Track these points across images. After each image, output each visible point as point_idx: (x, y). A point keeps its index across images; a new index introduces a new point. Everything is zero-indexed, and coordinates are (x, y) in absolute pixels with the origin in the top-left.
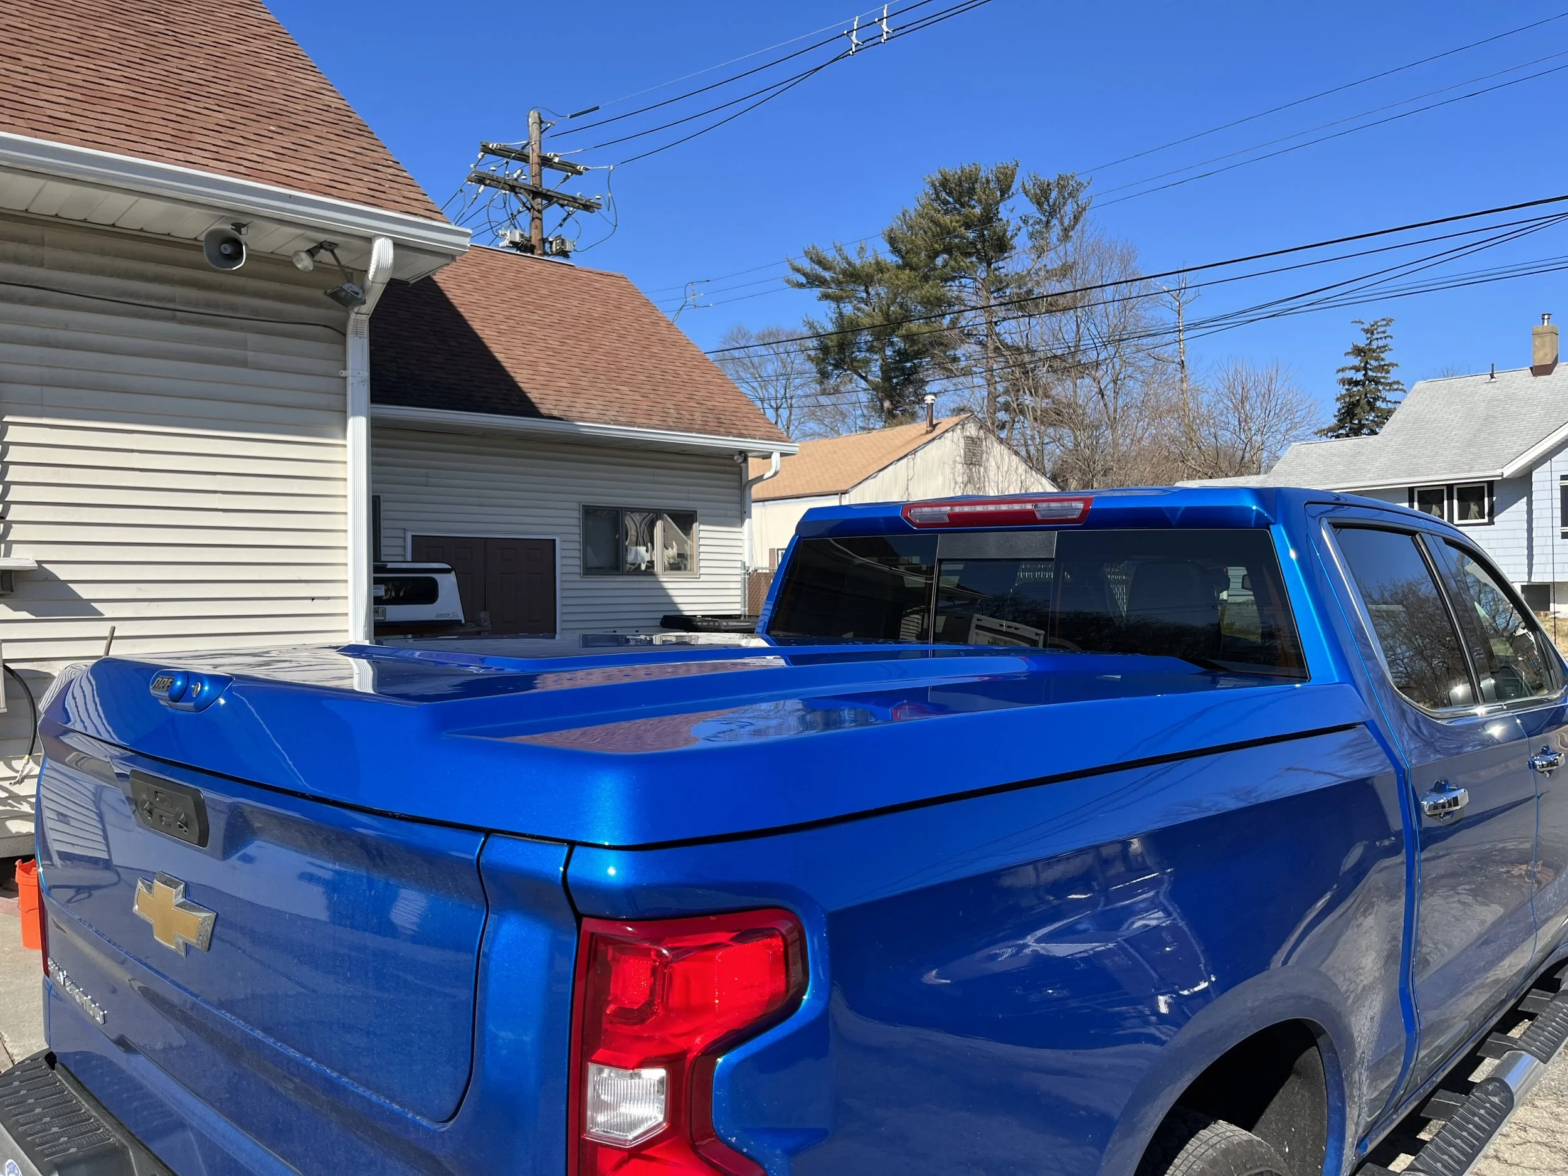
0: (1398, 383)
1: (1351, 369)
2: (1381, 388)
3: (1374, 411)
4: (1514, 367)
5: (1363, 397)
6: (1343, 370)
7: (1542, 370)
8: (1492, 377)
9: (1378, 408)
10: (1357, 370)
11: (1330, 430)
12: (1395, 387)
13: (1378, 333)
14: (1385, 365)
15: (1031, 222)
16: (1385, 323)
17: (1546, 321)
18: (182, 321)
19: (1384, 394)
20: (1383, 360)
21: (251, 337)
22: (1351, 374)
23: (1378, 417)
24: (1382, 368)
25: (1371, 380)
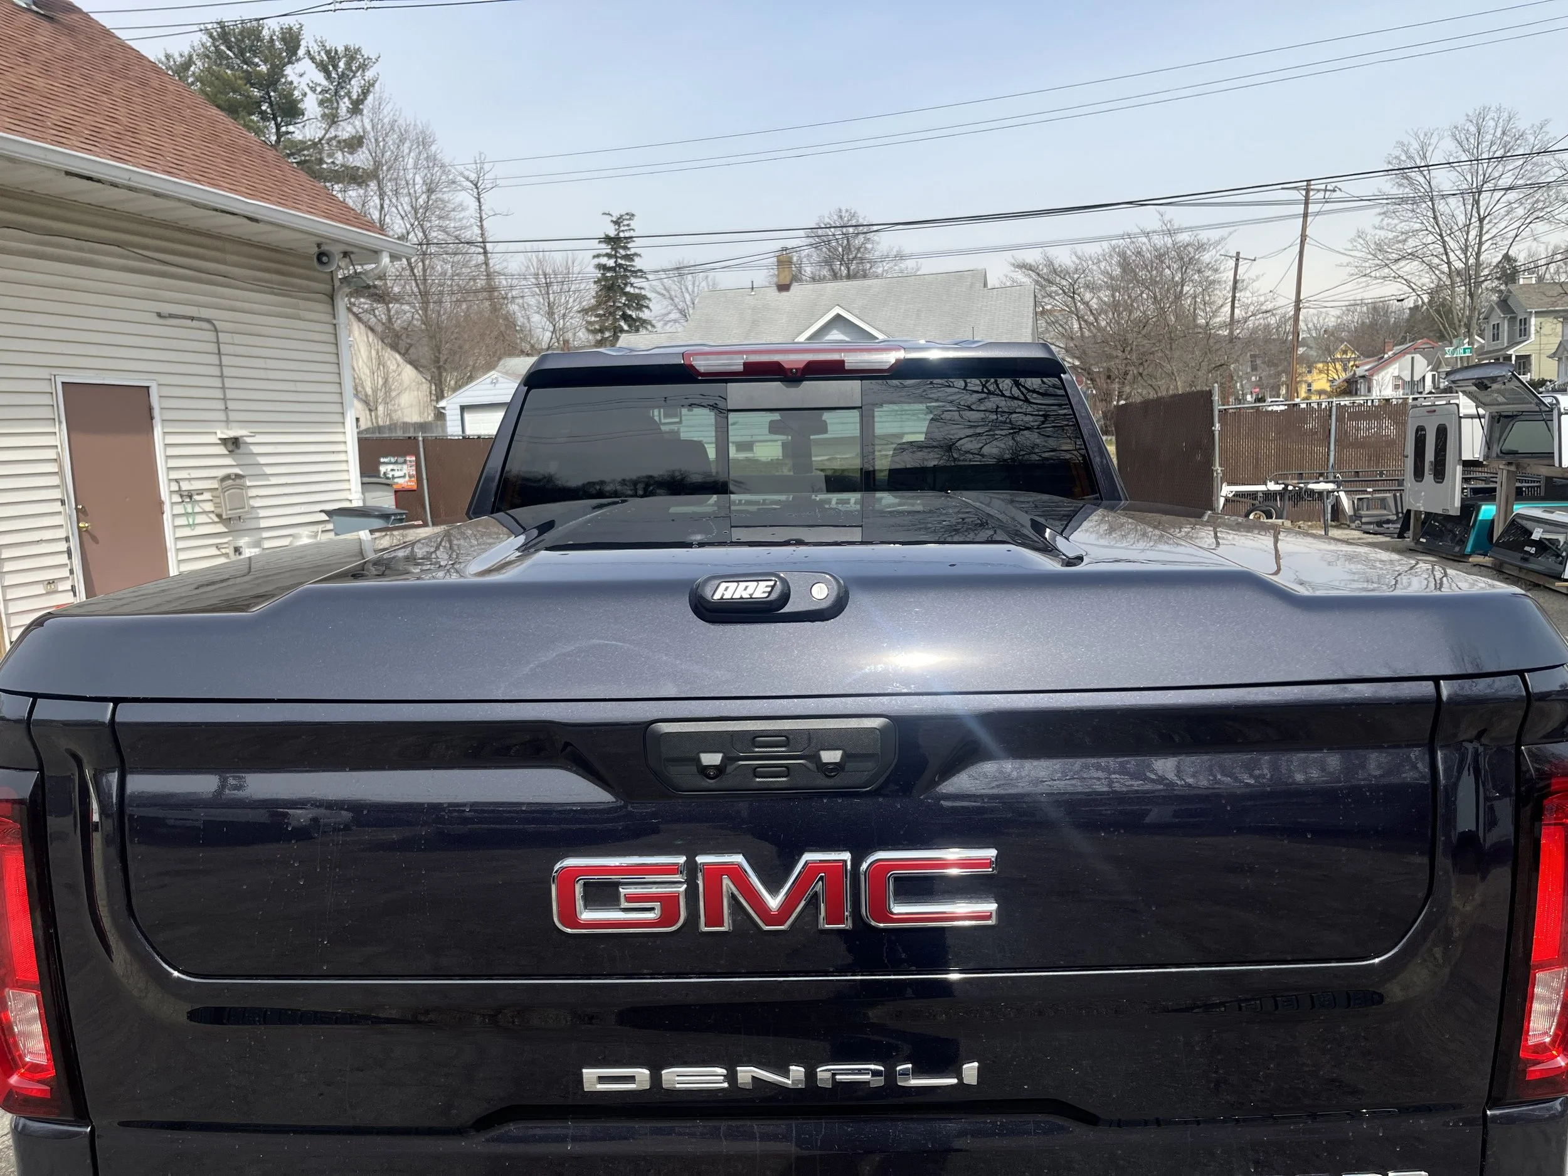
0: (641, 271)
1: (604, 255)
2: (628, 274)
3: (625, 295)
5: (615, 281)
6: (598, 256)
7: (784, 287)
9: (628, 293)
10: (609, 256)
12: (639, 274)
13: (624, 225)
14: (631, 254)
15: (319, 89)
16: (628, 217)
18: (276, 294)
19: (633, 280)
20: (629, 250)
21: (301, 302)
22: (604, 260)
23: (628, 300)
24: (629, 257)
25: (620, 266)
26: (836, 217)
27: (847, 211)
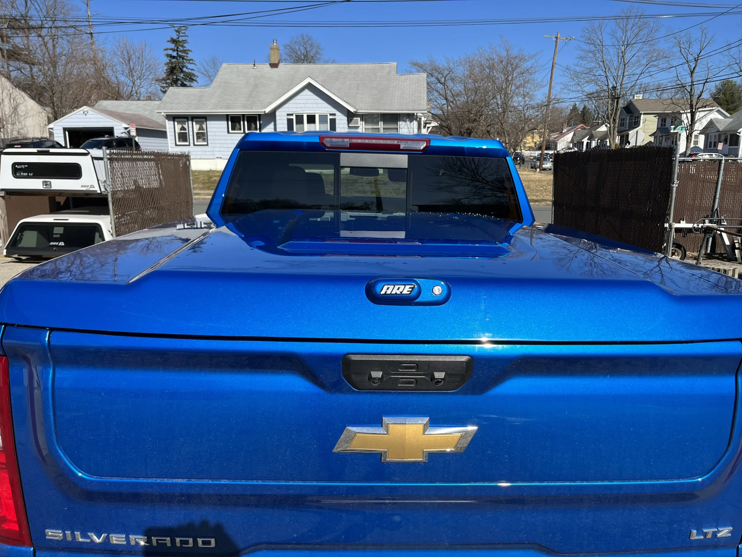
0: (192, 60)
1: (170, 49)
2: (185, 61)
3: (183, 73)
4: (262, 63)
5: (177, 65)
6: (167, 49)
7: (274, 66)
8: (254, 65)
9: (185, 72)
10: (173, 50)
11: (163, 79)
12: (191, 62)
13: (182, 33)
14: (186, 50)
17: (275, 43)
19: (187, 65)
20: (185, 47)
22: (170, 52)
23: (185, 76)
24: (184, 51)
25: (180, 56)
26: (300, 39)
27: (306, 36)
